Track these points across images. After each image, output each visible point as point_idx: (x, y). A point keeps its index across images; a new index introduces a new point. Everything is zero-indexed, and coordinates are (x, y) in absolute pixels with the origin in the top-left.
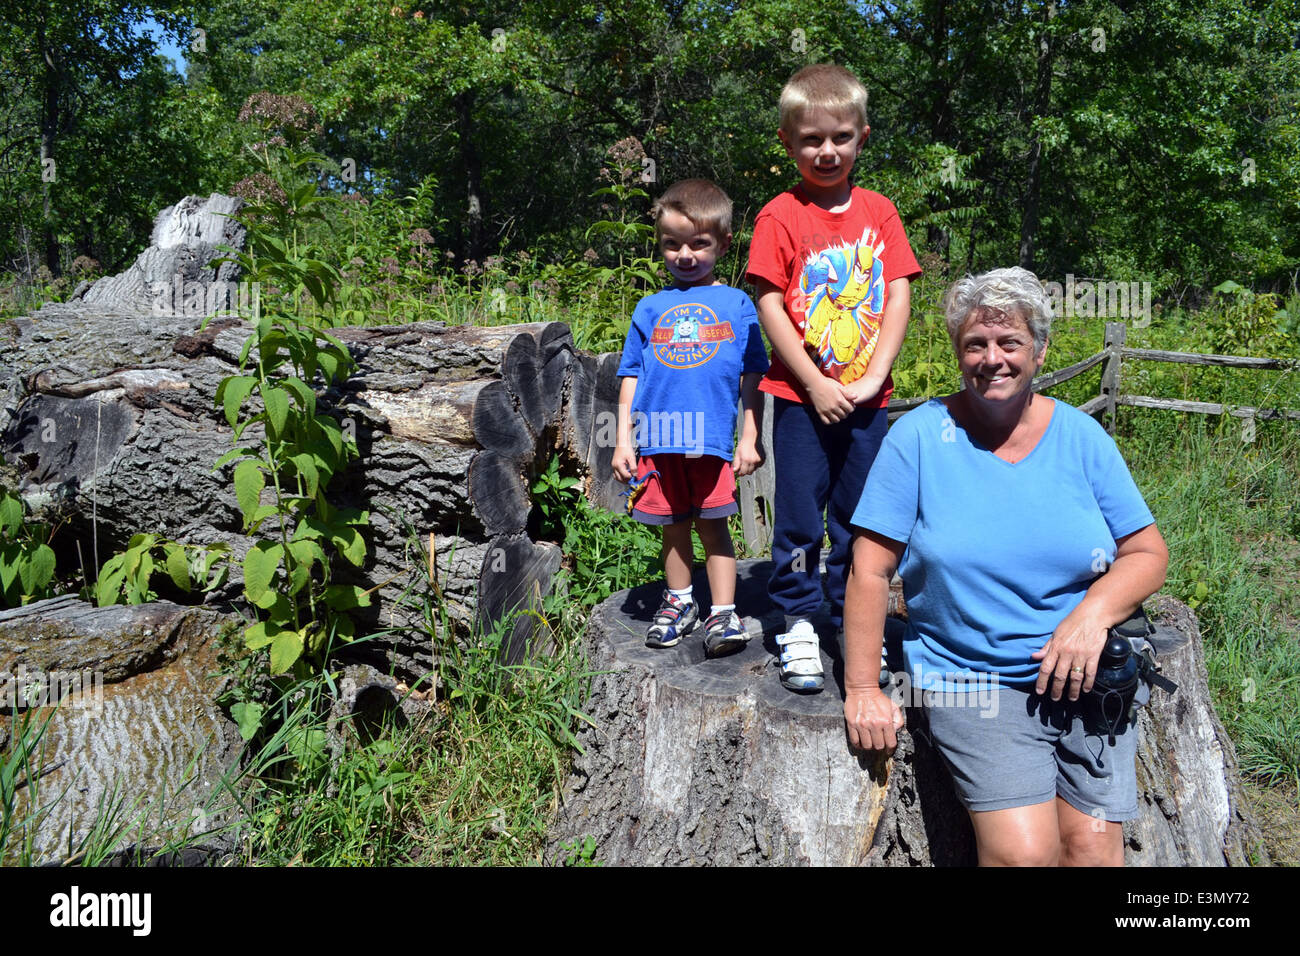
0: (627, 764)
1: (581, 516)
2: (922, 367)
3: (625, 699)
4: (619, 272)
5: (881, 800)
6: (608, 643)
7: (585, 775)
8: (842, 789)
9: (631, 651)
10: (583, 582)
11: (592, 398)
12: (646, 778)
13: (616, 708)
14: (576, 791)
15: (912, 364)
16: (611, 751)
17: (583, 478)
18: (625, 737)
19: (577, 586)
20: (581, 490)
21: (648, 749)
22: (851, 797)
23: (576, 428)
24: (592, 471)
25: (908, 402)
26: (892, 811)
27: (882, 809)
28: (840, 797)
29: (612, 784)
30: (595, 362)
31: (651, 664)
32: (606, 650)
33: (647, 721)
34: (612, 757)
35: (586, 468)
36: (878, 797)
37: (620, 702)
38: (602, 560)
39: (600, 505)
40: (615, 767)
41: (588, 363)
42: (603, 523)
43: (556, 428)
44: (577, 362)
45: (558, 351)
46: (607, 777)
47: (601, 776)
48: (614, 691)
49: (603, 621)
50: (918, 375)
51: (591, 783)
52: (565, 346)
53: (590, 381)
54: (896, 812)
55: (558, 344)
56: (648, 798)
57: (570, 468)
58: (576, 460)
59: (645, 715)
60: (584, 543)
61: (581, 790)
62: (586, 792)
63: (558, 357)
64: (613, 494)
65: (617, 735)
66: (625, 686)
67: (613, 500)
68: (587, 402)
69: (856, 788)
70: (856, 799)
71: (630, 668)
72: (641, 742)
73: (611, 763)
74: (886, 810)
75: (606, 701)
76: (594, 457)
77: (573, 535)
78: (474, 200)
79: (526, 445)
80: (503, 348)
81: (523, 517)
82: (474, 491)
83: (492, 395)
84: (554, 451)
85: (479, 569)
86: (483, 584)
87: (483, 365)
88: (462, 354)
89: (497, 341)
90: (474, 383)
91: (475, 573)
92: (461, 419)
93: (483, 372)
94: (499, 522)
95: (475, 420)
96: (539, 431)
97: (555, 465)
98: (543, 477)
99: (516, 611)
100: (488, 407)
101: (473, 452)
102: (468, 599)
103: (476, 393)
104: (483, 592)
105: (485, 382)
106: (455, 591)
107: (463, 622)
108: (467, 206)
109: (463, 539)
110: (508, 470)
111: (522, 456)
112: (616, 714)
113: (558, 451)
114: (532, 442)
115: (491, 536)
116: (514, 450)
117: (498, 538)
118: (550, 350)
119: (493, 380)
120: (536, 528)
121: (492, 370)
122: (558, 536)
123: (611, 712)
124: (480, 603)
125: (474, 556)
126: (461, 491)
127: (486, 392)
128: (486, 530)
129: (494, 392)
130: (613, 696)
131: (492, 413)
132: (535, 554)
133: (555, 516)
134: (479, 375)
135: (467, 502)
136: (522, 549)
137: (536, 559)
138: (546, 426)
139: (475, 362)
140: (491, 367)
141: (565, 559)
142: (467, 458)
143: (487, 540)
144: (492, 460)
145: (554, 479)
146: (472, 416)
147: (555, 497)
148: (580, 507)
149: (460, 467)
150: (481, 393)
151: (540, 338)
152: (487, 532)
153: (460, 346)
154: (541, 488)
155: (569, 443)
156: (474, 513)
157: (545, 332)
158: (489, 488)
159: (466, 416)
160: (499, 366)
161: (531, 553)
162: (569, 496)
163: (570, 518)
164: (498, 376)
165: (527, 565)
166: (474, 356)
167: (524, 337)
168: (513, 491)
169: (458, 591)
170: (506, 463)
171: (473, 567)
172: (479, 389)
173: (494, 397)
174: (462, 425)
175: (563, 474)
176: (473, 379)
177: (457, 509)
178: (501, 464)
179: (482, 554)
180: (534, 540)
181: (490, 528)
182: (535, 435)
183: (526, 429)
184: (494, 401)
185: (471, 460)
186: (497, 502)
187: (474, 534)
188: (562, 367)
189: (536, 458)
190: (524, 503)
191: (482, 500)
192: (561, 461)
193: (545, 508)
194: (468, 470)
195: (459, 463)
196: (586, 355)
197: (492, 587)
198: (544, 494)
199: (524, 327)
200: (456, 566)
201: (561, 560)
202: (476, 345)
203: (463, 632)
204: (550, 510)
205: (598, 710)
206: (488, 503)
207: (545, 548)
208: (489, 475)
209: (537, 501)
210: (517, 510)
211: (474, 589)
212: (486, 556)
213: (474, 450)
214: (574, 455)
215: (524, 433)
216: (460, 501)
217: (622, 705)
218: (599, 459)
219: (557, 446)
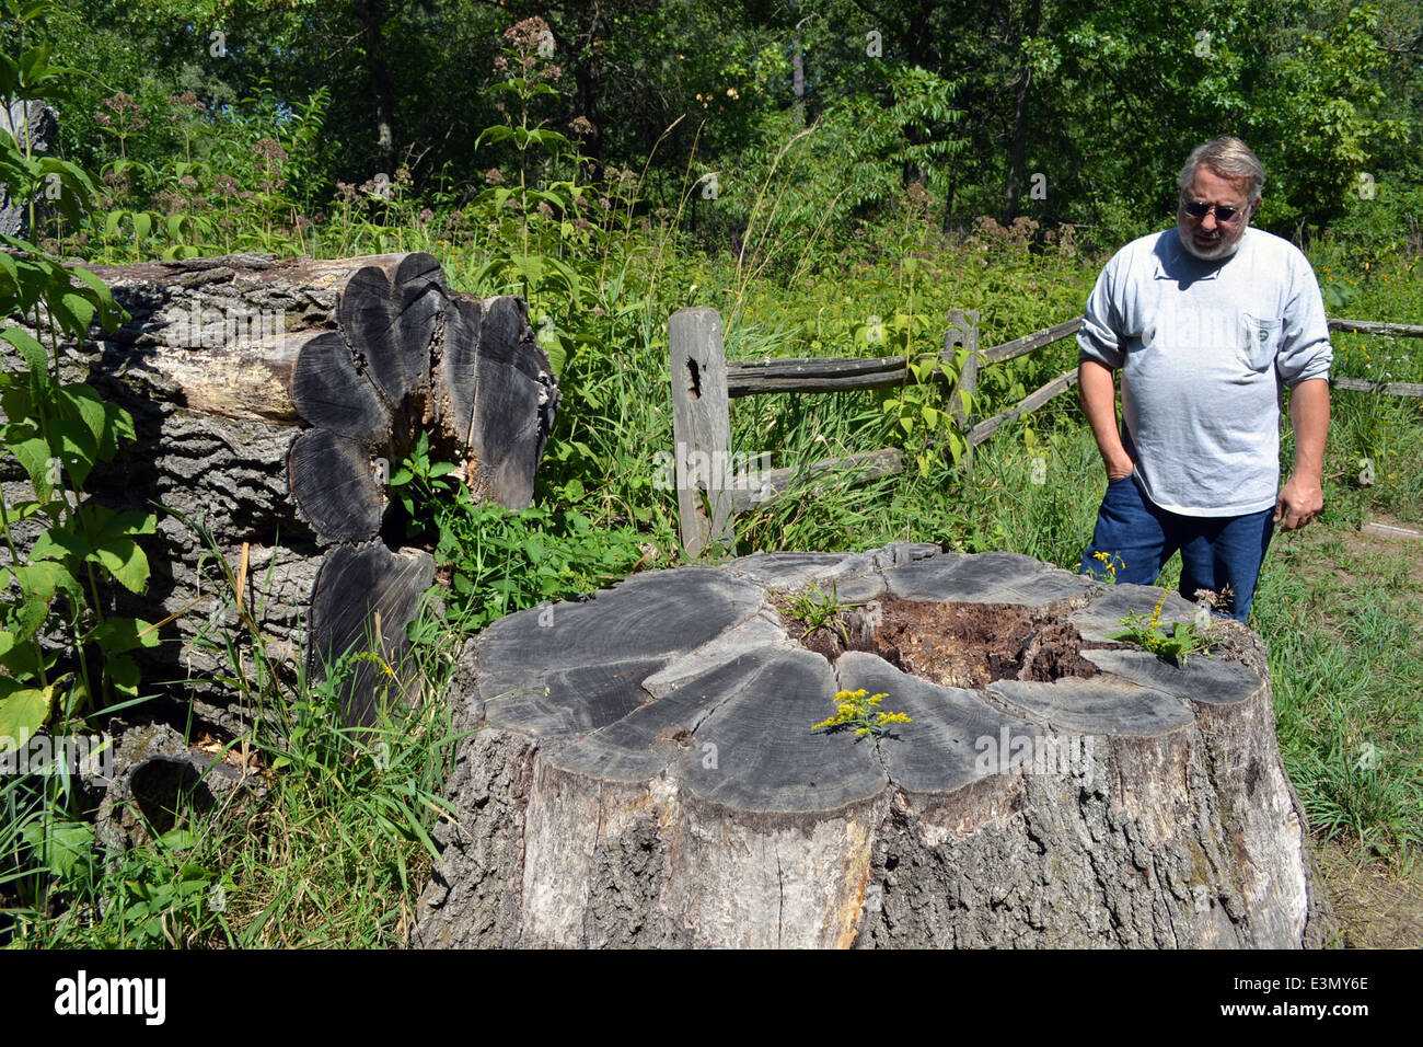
0: (500, 872)
1: (461, 512)
2: (901, 320)
3: (497, 780)
4: (520, 192)
5: (854, 921)
6: (478, 698)
7: (445, 884)
8: (798, 913)
9: (508, 711)
10: (463, 600)
11: (475, 356)
12: (525, 894)
13: (484, 793)
14: (433, 906)
15: (888, 317)
16: (478, 853)
17: (464, 463)
18: (499, 833)
19: (456, 605)
20: (462, 478)
21: (528, 853)
22: (811, 923)
23: (453, 396)
24: (478, 452)
25: (884, 361)
26: (869, 935)
27: (855, 932)
28: (797, 925)
29: (481, 897)
30: (478, 308)
31: (533, 731)
32: (473, 709)
33: (528, 812)
34: (480, 862)
35: (468, 449)
36: (850, 917)
37: (491, 784)
38: (488, 571)
39: (490, 495)
40: (485, 875)
41: (469, 309)
42: (491, 521)
43: (423, 397)
44: (451, 308)
45: (423, 292)
46: (474, 888)
47: (466, 888)
48: (482, 770)
49: (476, 662)
50: (897, 330)
51: (453, 896)
52: (434, 285)
53: (471, 333)
54: (874, 935)
55: (422, 283)
56: (528, 924)
57: (445, 450)
58: (453, 438)
59: (526, 802)
60: (465, 548)
61: (440, 906)
62: (446, 908)
63: (424, 300)
64: (507, 482)
65: (487, 831)
66: (496, 763)
67: (508, 489)
68: (468, 361)
69: (818, 910)
70: (819, 924)
71: (504, 737)
72: (520, 842)
73: (479, 871)
74: (861, 934)
75: (472, 782)
76: (479, 434)
77: (447, 540)
78: (385, 129)
79: (378, 420)
80: (340, 287)
81: (375, 517)
82: (297, 486)
83: (322, 352)
84: (420, 427)
85: (310, 591)
86: (316, 612)
87: (311, 310)
88: (283, 296)
89: (331, 277)
90: (298, 335)
91: (304, 597)
92: (278, 386)
93: (312, 319)
94: (337, 527)
95: (297, 386)
96: (396, 401)
97: (423, 445)
98: (406, 462)
99: (351, 654)
100: (316, 368)
101: (294, 431)
102: (294, 632)
103: (297, 349)
104: (317, 622)
105: (312, 334)
106: (277, 623)
107: (289, 665)
108: (377, 136)
109: (287, 551)
110: (349, 454)
111: (371, 435)
112: (486, 801)
113: (427, 428)
114: (386, 416)
115: (326, 547)
116: (358, 427)
117: (338, 548)
118: (410, 291)
119: (323, 332)
120: (397, 531)
121: (324, 317)
122: (428, 539)
123: (479, 798)
124: (312, 637)
125: (303, 574)
126: (278, 485)
127: (313, 348)
128: (319, 538)
129: (324, 347)
130: (480, 777)
131: (323, 377)
132: (396, 565)
133: (427, 514)
134: (304, 324)
135: (287, 500)
136: (374, 561)
137: (397, 573)
138: (407, 394)
139: (301, 307)
140: (322, 313)
141: (439, 570)
142: (286, 440)
143: (320, 551)
144: (324, 442)
145: (421, 465)
146: (292, 381)
147: (424, 488)
148: (461, 500)
149: (276, 452)
150: (305, 349)
151: (394, 273)
152: (320, 541)
153: (281, 285)
154: (403, 478)
155: (442, 416)
156: (299, 515)
157: (402, 267)
158: (320, 481)
159: (284, 381)
160: (333, 312)
161: (390, 565)
162: (445, 486)
163: (446, 515)
164: (331, 325)
165: (383, 583)
166: (299, 297)
167: (370, 272)
168: (359, 483)
169: (282, 623)
170: (347, 446)
171: (302, 590)
172: (302, 344)
173: (326, 355)
174: (279, 394)
175: (435, 458)
176: (299, 330)
177: (275, 510)
178: (338, 446)
179: (315, 570)
180: (395, 547)
181: (324, 535)
182: (390, 407)
183: (377, 399)
184: (326, 361)
185: (293, 442)
186: (334, 499)
187: (302, 543)
188: (430, 314)
189: (394, 437)
190: (376, 499)
191: (311, 498)
192: (431, 440)
193: (409, 505)
194: (288, 456)
195: (275, 446)
196: (466, 298)
197: (331, 614)
198: (406, 485)
199: (370, 258)
200: (279, 588)
201: (434, 571)
202: (302, 284)
203: (290, 679)
204: (416, 505)
205: (462, 794)
206: (320, 502)
207: (411, 557)
208: (319, 463)
209: (395, 494)
210: (365, 508)
211: (303, 620)
212: (319, 574)
213: (296, 429)
214: (451, 432)
215: (373, 404)
216: (277, 499)
217: (494, 788)
218: (487, 437)
219: (425, 420)
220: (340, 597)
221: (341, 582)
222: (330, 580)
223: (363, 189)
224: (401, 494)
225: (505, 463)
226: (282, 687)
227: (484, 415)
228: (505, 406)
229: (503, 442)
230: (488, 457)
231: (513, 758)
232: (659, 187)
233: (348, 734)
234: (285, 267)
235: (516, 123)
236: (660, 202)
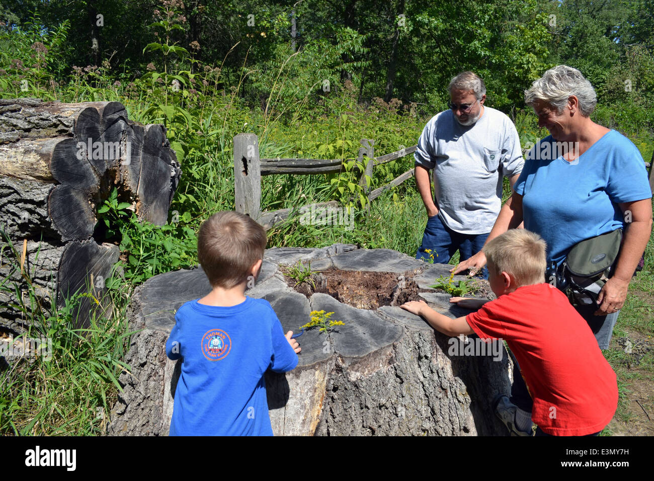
0: (152, 397)
1: (132, 226)
2: (340, 143)
3: (151, 354)
4: (164, 75)
5: (318, 416)
6: (141, 315)
7: (125, 403)
8: (293, 413)
9: (156, 321)
10: (133, 268)
11: (141, 152)
12: (164, 407)
13: (144, 360)
14: (119, 414)
15: (334, 141)
16: (141, 388)
17: (134, 203)
18: (151, 378)
19: (129, 271)
20: (133, 210)
21: (166, 388)
22: (299, 417)
23: (130, 171)
24: (141, 198)
25: (331, 161)
26: (325, 422)
27: (318, 421)
28: (292, 418)
29: (143, 409)
30: (143, 129)
31: (169, 330)
32: (139, 320)
33: (166, 369)
34: (142, 392)
35: (136, 196)
36: (316, 414)
37: (148, 355)
38: (146, 255)
39: (147, 219)
40: (144, 398)
41: (138, 130)
42: (147, 231)
43: (115, 171)
44: (130, 129)
45: (117, 121)
46: (139, 405)
47: (135, 405)
48: (144, 349)
49: (140, 298)
50: (338, 147)
51: (129, 409)
52: (122, 118)
53: (139, 141)
54: (327, 422)
55: (116, 116)
56: (166, 421)
57: (125, 196)
58: (129, 191)
59: (165, 364)
60: (134, 243)
61: (123, 414)
62: (125, 415)
63: (117, 125)
64: (155, 213)
65: (145, 378)
66: (150, 345)
67: (155, 216)
68: (137, 154)
69: (302, 411)
70: (302, 417)
71: (154, 333)
72: (162, 383)
73: (141, 396)
74: (321, 421)
75: (139, 355)
76: (142, 190)
77: (126, 239)
78: (95, 41)
79: (93, 182)
80: (75, 117)
81: (91, 228)
82: (52, 212)
83: (66, 148)
84: (113, 185)
85: (58, 263)
86: (61, 273)
87: (61, 127)
88: (47, 120)
89: (71, 111)
90: (54, 139)
91: (55, 266)
92: (43, 163)
93: (61, 132)
94: (72, 232)
95: (53, 164)
96: (102, 172)
97: (115, 194)
98: (106, 202)
99: (78, 294)
100: (63, 155)
101: (51, 186)
102: (50, 283)
103: (53, 146)
104: (61, 278)
105: (61, 139)
106: (41, 279)
107: (47, 299)
108: (91, 44)
109: (47, 244)
110: (79, 198)
111: (89, 189)
112: (145, 363)
113: (117, 186)
114: (97, 180)
115: (66, 242)
116: (83, 184)
117: (72, 243)
118: (110, 120)
119: (66, 138)
120: (101, 235)
121: (67, 131)
122: (116, 239)
123: (142, 362)
124: (58, 286)
125: (54, 255)
126: (43, 212)
127: (61, 145)
128: (63, 238)
129: (67, 145)
130: (143, 352)
131: (66, 160)
132: (100, 251)
133: (116, 227)
134: (57, 134)
135: (47, 219)
136: (90, 249)
137: (101, 255)
138: (107, 170)
139: (55, 126)
140: (66, 129)
141: (121, 254)
142: (47, 190)
143: (63, 244)
144: (66, 191)
145: (114, 204)
146: (50, 161)
147: (114, 214)
148: (132, 221)
149: (42, 195)
150: (57, 146)
151: (102, 111)
152: (63, 239)
153: (46, 115)
154: (104, 210)
155: (124, 180)
156: (53, 226)
157: (106, 108)
158: (64, 210)
159: (46, 161)
160: (72, 128)
161: (98, 251)
162: (125, 214)
163: (125, 228)
164: (70, 135)
165: (94, 260)
166: (54, 121)
167: (90, 110)
168: (83, 211)
169: (43, 279)
170: (77, 194)
171: (54, 263)
172: (56, 143)
173: (68, 149)
174: (43, 167)
175: (120, 200)
176: (54, 137)
177: (41, 224)
178: (73, 194)
179: (60, 253)
180: (100, 242)
181: (65, 236)
182: (99, 175)
183: (93, 171)
184: (68, 152)
185: (50, 191)
186: (71, 219)
187: (54, 240)
188: (119, 131)
189: (100, 190)
190: (91, 220)
191: (59, 218)
192: (119, 192)
193: (107, 222)
194: (48, 198)
195: (41, 193)
196: (137, 125)
197: (68, 275)
198: (106, 213)
199: (90, 104)
200: (42, 262)
201: (119, 254)
202: (56, 114)
203: (47, 306)
204: (111, 223)
205: (134, 361)
206: (63, 220)
207: (108, 247)
208: (64, 201)
209: (101, 218)
210: (86, 224)
211: (54, 277)
212: (63, 255)
213: (52, 184)
214: (128, 188)
215: (91, 174)
216: (42, 218)
217: (149, 357)
218: (146, 190)
219: (116, 182)
220: (73, 267)
221: (73, 260)
222: (67, 259)
223: (86, 70)
224: (103, 217)
225: (154, 203)
226: (43, 310)
227: (144, 180)
228: (155, 177)
229: (154, 194)
230: (146, 201)
231: (159, 343)
232: (227, 76)
233: (76, 332)
234: (47, 105)
235: (163, 42)
236: (228, 83)
